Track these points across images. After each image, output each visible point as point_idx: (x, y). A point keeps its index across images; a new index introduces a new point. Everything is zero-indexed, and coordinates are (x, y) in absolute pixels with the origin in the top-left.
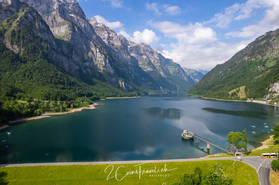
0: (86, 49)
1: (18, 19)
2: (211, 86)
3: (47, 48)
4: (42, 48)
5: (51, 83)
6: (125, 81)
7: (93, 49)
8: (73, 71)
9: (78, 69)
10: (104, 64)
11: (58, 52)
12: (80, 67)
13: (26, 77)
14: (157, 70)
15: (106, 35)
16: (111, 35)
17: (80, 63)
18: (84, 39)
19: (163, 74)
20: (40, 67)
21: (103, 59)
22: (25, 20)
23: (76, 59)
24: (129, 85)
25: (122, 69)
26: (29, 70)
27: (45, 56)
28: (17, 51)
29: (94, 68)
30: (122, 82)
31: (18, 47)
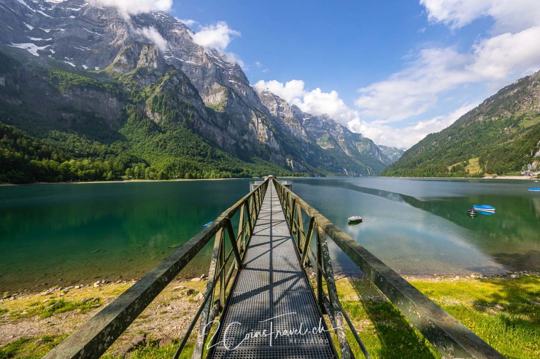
0: (245, 120)
1: (162, 83)
3: (193, 116)
4: (187, 115)
6: (294, 159)
7: (254, 119)
8: (228, 146)
9: (235, 143)
10: (267, 137)
11: (208, 123)
12: (237, 141)
13: (159, 148)
14: (340, 147)
15: (275, 106)
16: (281, 106)
17: (238, 136)
18: (243, 108)
19: (349, 152)
20: (179, 136)
21: (265, 131)
22: (169, 83)
23: (233, 131)
24: (299, 164)
25: (291, 145)
26: (165, 140)
27: (190, 126)
28: (158, 120)
29: (254, 143)
30: (290, 161)
31: (159, 115)
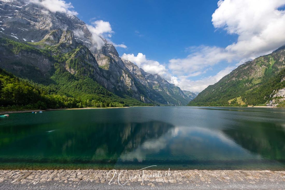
0: (119, 75)
1: (75, 53)
2: (208, 99)
3: (93, 72)
4: (90, 71)
5: (95, 93)
6: (144, 97)
7: (124, 75)
8: (110, 89)
9: (114, 87)
10: (131, 84)
11: (100, 75)
12: (115, 86)
13: (77, 89)
14: (164, 91)
15: (132, 68)
16: (135, 68)
17: (115, 83)
18: (118, 68)
19: (169, 93)
20: (88, 83)
21: (130, 81)
22: (80, 53)
23: (113, 81)
24: (147, 99)
25: (142, 89)
26: (80, 84)
27: (92, 77)
28: (73, 73)
29: (124, 87)
30: (143, 97)
31: (74, 70)
